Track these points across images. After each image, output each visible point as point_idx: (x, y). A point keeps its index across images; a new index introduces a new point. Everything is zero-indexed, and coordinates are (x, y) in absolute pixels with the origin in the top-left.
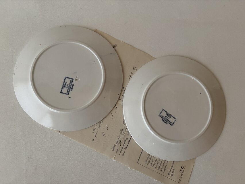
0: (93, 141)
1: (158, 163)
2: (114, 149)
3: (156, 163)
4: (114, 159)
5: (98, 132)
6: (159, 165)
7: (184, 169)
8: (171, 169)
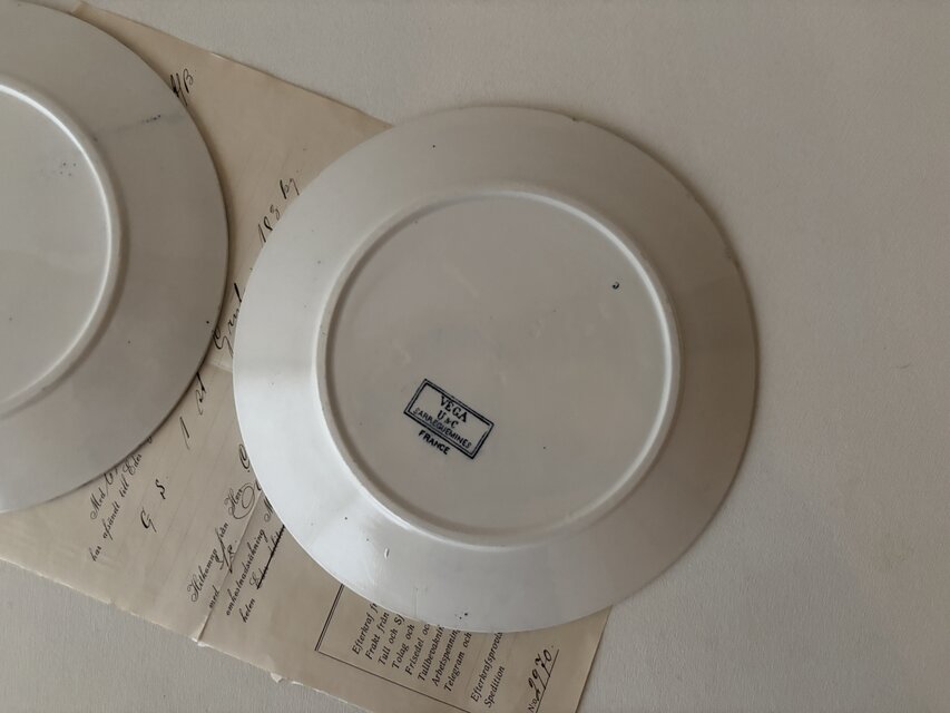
0: (94, 558)
1: (419, 648)
2: (197, 589)
3: (412, 643)
4: (200, 638)
5: (116, 511)
6: (424, 655)
7: (548, 665)
8: (487, 668)
